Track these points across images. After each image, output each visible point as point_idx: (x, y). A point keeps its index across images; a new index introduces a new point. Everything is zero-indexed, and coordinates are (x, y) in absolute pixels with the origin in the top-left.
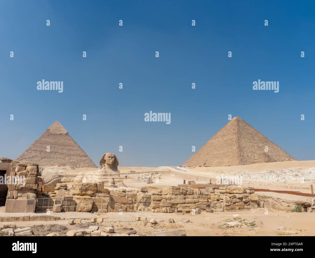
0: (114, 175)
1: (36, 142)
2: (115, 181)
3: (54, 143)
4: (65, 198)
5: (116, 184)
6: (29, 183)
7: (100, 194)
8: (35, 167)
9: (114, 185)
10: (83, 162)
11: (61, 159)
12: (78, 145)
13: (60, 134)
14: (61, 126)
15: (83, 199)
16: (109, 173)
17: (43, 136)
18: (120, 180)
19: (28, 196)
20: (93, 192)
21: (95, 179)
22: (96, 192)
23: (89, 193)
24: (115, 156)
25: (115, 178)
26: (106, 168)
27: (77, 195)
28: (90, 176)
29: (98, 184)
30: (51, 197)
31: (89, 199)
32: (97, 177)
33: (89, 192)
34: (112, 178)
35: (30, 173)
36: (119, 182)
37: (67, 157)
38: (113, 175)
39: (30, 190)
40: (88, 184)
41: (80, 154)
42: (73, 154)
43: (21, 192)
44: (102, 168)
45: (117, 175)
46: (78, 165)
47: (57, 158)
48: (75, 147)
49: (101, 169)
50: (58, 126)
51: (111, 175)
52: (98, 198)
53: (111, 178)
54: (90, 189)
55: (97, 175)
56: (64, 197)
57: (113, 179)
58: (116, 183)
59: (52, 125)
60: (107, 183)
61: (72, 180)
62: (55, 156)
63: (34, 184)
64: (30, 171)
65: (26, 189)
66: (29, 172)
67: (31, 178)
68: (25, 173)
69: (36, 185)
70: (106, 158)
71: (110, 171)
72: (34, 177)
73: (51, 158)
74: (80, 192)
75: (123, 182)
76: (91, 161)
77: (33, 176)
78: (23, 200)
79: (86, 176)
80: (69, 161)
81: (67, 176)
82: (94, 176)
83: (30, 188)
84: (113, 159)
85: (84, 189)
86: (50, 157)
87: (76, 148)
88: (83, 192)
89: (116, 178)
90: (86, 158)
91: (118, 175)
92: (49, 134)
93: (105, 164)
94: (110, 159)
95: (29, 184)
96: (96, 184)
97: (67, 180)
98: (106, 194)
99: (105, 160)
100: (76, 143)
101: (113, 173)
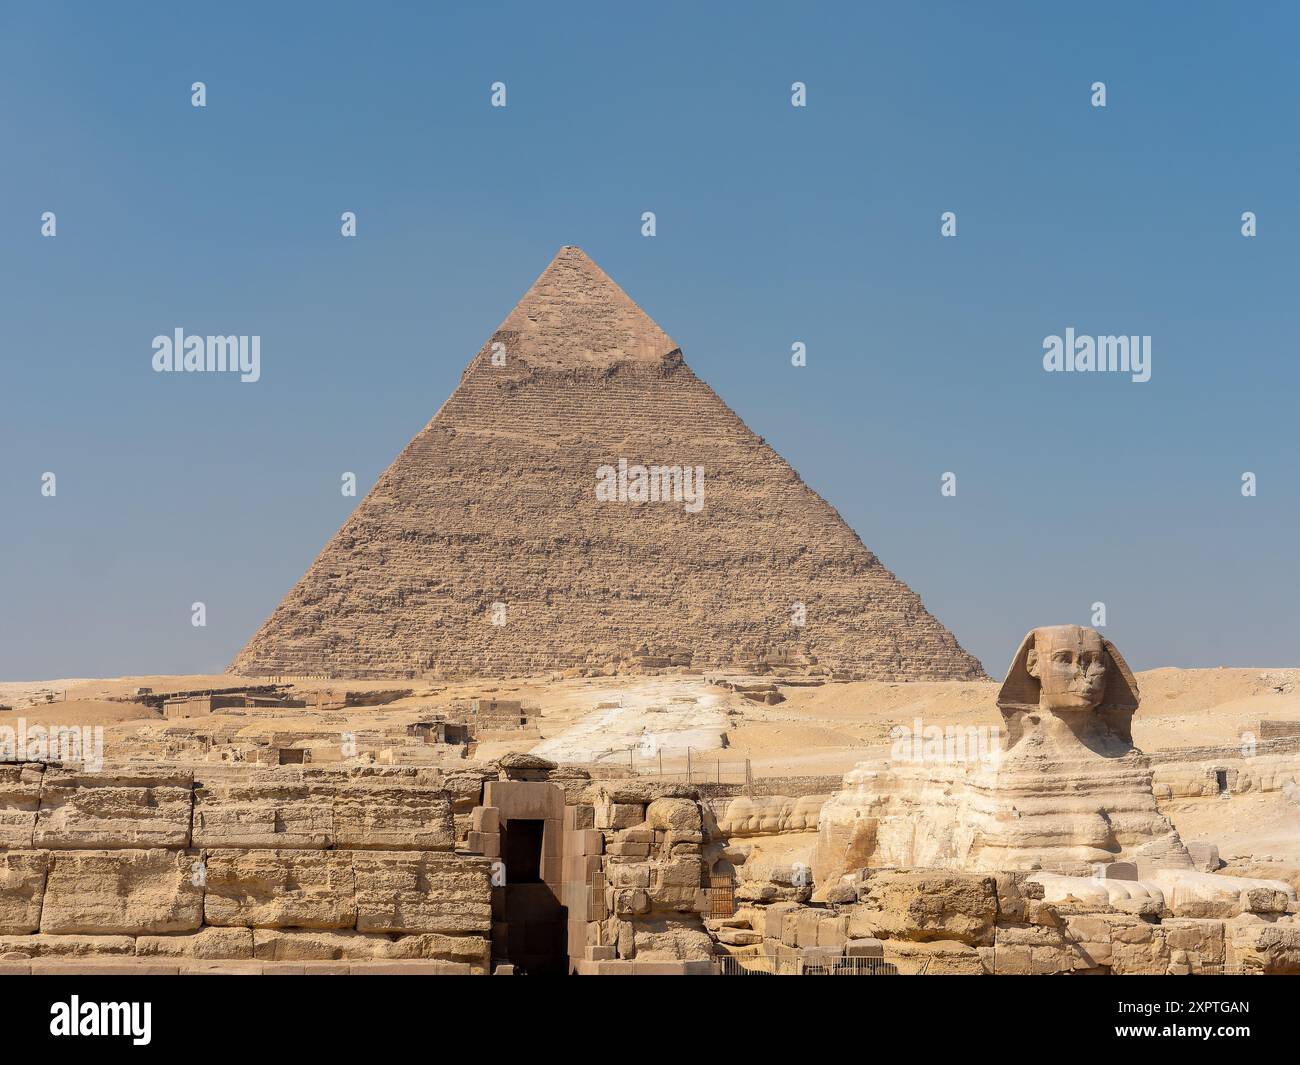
0: (1111, 785)
1: (418, 454)
2: (1121, 832)
3: (564, 462)
4: (844, 954)
5: (1129, 854)
6: (675, 886)
7: (1016, 933)
8: (691, 808)
9: (1113, 860)
10: (843, 618)
11: (638, 598)
12: (782, 461)
13: (612, 372)
14: (612, 291)
15: (934, 959)
16: (1071, 776)
17: (465, 403)
18: (1157, 821)
19: (677, 945)
20: (980, 922)
21: (976, 818)
22: (996, 923)
23: (961, 930)
24: (1105, 647)
25: (1120, 807)
26: (1051, 737)
27: (901, 936)
28: (938, 794)
29: (1002, 879)
30: (724, 946)
31: (963, 955)
32: (991, 804)
33: (960, 924)
34: (1098, 807)
35: (670, 836)
36: (1149, 832)
37: (692, 580)
38: (1102, 790)
39: (681, 916)
40: (948, 884)
41: (803, 550)
42: (742, 548)
43: (645, 925)
44: (1021, 735)
45: (1133, 788)
46: (804, 660)
47: (605, 591)
48: (759, 482)
49: (1011, 744)
50: (582, 298)
51: (1085, 788)
52: (1006, 950)
53: (1088, 812)
54: (964, 909)
55: (987, 792)
56: (839, 950)
57: (1104, 813)
58: (1131, 844)
59: (532, 292)
60: (1058, 845)
61: (795, 820)
62: (592, 579)
63: (697, 886)
64: (671, 826)
65: (665, 912)
66: (664, 831)
67: (681, 862)
68: (646, 836)
69: (705, 894)
70: (1043, 665)
71: (1078, 759)
72: (695, 857)
73: (556, 597)
74: (915, 925)
75: (1177, 838)
76: (916, 609)
77: (690, 853)
78: (657, 962)
79: (907, 793)
80: (710, 619)
81: (756, 788)
82: (966, 795)
83: (683, 907)
84: (1095, 668)
85: (932, 906)
86: (550, 591)
87: (762, 493)
88: (931, 925)
89: (1124, 811)
90: (867, 582)
91: (1140, 783)
92: (516, 378)
93: (1037, 702)
94: (1074, 668)
95: (677, 889)
96: (989, 880)
97: (763, 817)
98: (1045, 930)
99: (1037, 681)
100: (762, 441)
101: (1103, 768)
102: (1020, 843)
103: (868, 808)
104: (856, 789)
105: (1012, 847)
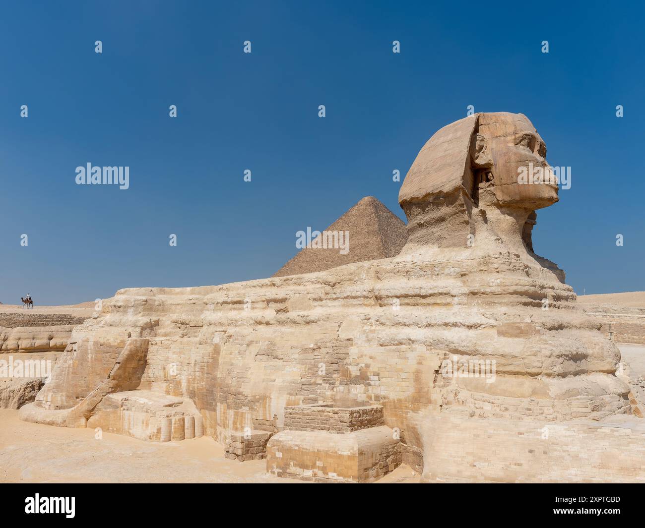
70: (500, 150)
102: (558, 369)
103: (139, 329)
104: (125, 312)
105: (549, 375)
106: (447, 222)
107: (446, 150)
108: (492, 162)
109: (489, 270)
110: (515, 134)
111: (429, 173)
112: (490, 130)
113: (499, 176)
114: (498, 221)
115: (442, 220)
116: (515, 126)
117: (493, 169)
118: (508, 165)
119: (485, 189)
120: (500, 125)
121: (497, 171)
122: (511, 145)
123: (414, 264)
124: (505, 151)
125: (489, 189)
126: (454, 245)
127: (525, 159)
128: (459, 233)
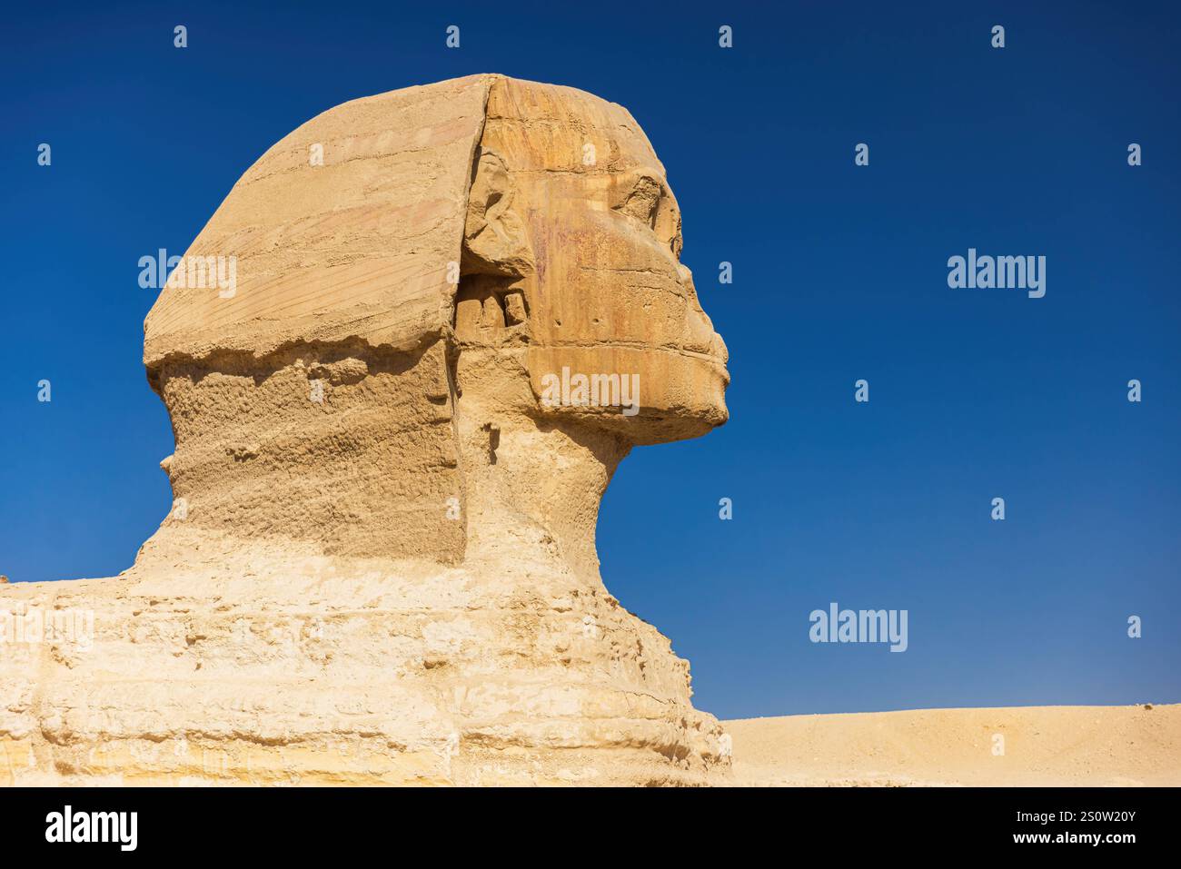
106: (364, 460)
107: (369, 190)
108: (530, 257)
109: (538, 656)
110: (612, 170)
111: (298, 265)
112: (526, 142)
113: (551, 311)
114: (532, 474)
115: (345, 446)
116: (613, 142)
117: (530, 284)
118: (586, 275)
119: (492, 352)
120: (562, 128)
121: (547, 290)
122: (598, 206)
123: (224, 608)
124: (577, 224)
125: (507, 352)
126: (395, 549)
127: (644, 266)
128: (414, 506)
